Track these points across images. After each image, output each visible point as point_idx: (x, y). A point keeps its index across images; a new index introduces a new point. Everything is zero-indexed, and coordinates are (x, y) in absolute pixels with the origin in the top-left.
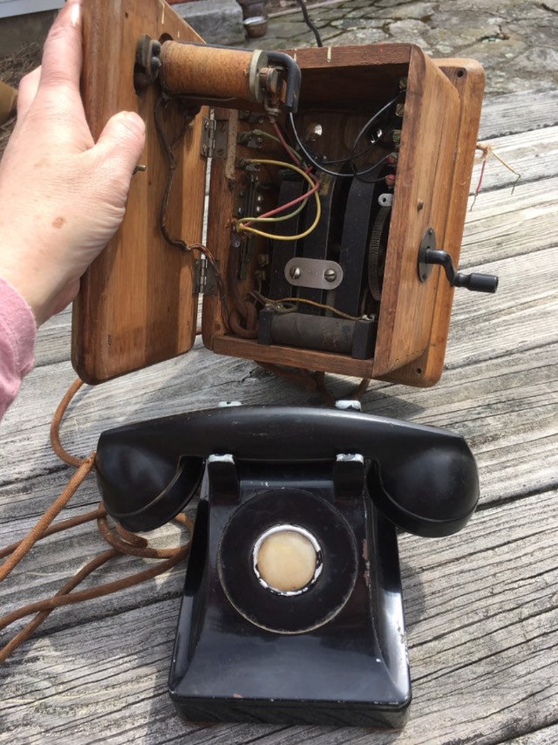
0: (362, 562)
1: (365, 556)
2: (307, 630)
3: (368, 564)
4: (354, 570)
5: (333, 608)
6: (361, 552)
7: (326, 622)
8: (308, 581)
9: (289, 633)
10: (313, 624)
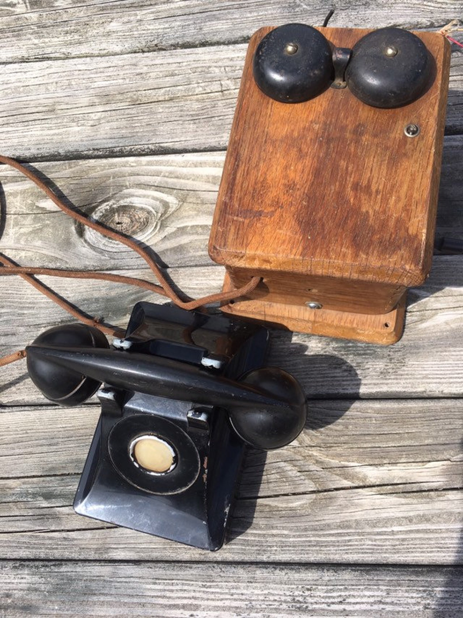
0: (203, 469)
1: (205, 466)
2: (163, 494)
3: (206, 471)
4: (197, 471)
5: (181, 487)
6: (202, 463)
7: (176, 493)
8: (166, 470)
9: (152, 492)
10: (167, 491)
